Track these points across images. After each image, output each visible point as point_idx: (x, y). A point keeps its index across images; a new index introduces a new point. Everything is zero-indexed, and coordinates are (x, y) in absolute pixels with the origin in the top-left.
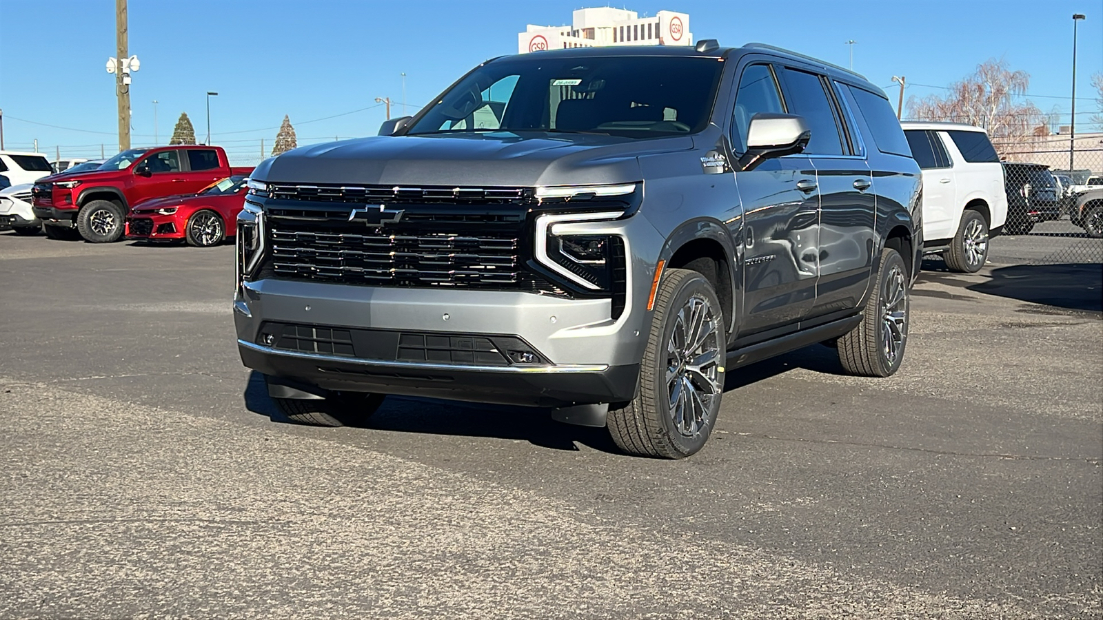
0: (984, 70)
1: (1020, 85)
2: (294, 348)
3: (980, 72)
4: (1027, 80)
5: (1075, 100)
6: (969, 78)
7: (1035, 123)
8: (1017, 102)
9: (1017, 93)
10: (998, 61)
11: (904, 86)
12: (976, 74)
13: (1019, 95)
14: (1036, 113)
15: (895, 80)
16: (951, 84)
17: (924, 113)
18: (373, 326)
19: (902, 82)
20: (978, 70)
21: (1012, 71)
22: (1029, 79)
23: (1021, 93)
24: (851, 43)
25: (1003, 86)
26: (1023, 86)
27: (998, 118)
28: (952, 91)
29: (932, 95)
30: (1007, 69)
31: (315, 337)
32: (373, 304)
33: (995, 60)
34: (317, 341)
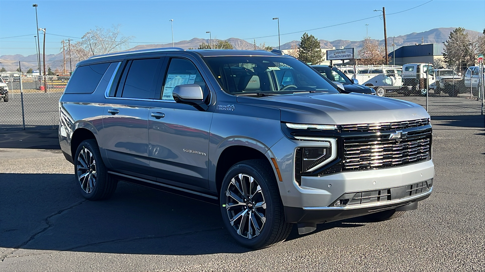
2: (360, 204)
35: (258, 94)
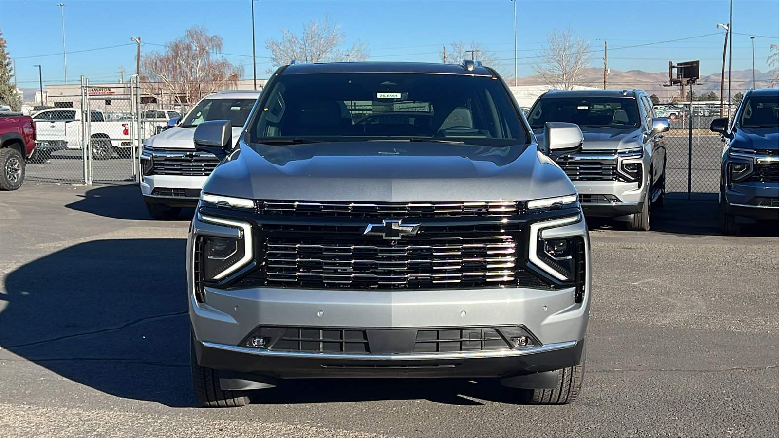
0: (190, 34)
1: (216, 45)
2: (298, 349)
3: (188, 35)
4: (221, 42)
5: (256, 58)
6: (180, 40)
7: (228, 74)
8: (215, 57)
9: (215, 52)
10: (200, 28)
11: (141, 44)
12: (185, 36)
13: (216, 53)
14: (229, 66)
15: (133, 40)
16: (166, 43)
17: (150, 64)
18: (394, 325)
19: (139, 41)
20: (186, 33)
21: (210, 35)
22: (223, 42)
23: (218, 52)
24: (61, 6)
25: (204, 46)
26: (219, 46)
27: (202, 69)
28: (168, 48)
29: (153, 51)
30: (207, 34)
31: (321, 338)
32: (394, 306)
33: (198, 27)
34: (323, 342)
35: (294, 140)
